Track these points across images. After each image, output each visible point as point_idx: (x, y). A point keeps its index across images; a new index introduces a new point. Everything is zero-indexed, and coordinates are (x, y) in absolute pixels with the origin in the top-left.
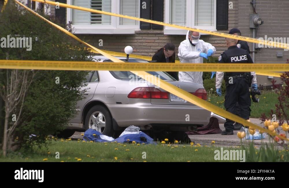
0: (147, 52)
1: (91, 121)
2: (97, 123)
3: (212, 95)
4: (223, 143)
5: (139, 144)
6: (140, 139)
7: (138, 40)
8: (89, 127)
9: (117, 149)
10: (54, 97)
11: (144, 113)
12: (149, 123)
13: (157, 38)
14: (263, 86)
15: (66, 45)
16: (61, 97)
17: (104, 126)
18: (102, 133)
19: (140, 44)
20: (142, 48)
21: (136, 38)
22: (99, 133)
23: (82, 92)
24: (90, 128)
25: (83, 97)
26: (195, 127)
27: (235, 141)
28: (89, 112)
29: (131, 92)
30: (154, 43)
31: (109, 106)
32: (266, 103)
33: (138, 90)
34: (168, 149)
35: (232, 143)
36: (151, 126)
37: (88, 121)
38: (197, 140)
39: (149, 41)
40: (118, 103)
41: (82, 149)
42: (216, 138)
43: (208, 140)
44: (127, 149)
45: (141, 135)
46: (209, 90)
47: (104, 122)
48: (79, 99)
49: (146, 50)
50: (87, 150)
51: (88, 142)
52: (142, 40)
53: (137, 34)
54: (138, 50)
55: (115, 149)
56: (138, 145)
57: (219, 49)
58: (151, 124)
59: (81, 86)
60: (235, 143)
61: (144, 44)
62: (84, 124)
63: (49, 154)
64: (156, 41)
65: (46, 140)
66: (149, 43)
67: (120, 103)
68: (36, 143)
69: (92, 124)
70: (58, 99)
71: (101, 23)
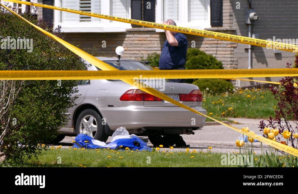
0: (139, 50)
1: (83, 125)
2: (89, 128)
3: (207, 95)
4: (220, 146)
5: (133, 151)
6: (133, 143)
7: (129, 38)
8: (80, 131)
9: (110, 157)
10: (44, 105)
11: (137, 116)
12: (142, 126)
13: (149, 35)
14: (260, 84)
15: (55, 50)
16: (51, 105)
17: (96, 130)
18: (94, 137)
19: (131, 42)
20: (133, 46)
21: (127, 36)
22: (91, 137)
23: (73, 99)
24: (81, 133)
25: (74, 104)
26: (190, 130)
27: (232, 144)
28: (80, 116)
29: (123, 95)
30: (145, 41)
31: (100, 109)
32: (264, 102)
33: (131, 92)
34: (163, 156)
35: (229, 146)
36: (144, 130)
37: (79, 125)
38: (193, 143)
39: (141, 39)
40: (109, 106)
41: (73, 157)
42: (213, 140)
43: (204, 143)
44: (120, 157)
45: (135, 139)
46: (204, 89)
47: (96, 126)
48: (70, 106)
49: (138, 49)
50: (79, 158)
51: (79, 149)
52: (134, 38)
53: (128, 32)
54: (129, 49)
55: (108, 157)
56: (131, 151)
57: (214, 46)
58: (145, 128)
59: (72, 93)
60: (232, 146)
61: (135, 42)
62: (75, 128)
63: (39, 164)
64: (148, 39)
65: (36, 150)
66: (140, 41)
67: (112, 106)
68: (25, 153)
69: (83, 128)
70: (48, 107)
71: (90, 21)
